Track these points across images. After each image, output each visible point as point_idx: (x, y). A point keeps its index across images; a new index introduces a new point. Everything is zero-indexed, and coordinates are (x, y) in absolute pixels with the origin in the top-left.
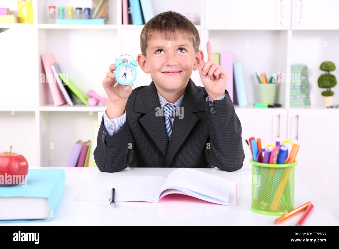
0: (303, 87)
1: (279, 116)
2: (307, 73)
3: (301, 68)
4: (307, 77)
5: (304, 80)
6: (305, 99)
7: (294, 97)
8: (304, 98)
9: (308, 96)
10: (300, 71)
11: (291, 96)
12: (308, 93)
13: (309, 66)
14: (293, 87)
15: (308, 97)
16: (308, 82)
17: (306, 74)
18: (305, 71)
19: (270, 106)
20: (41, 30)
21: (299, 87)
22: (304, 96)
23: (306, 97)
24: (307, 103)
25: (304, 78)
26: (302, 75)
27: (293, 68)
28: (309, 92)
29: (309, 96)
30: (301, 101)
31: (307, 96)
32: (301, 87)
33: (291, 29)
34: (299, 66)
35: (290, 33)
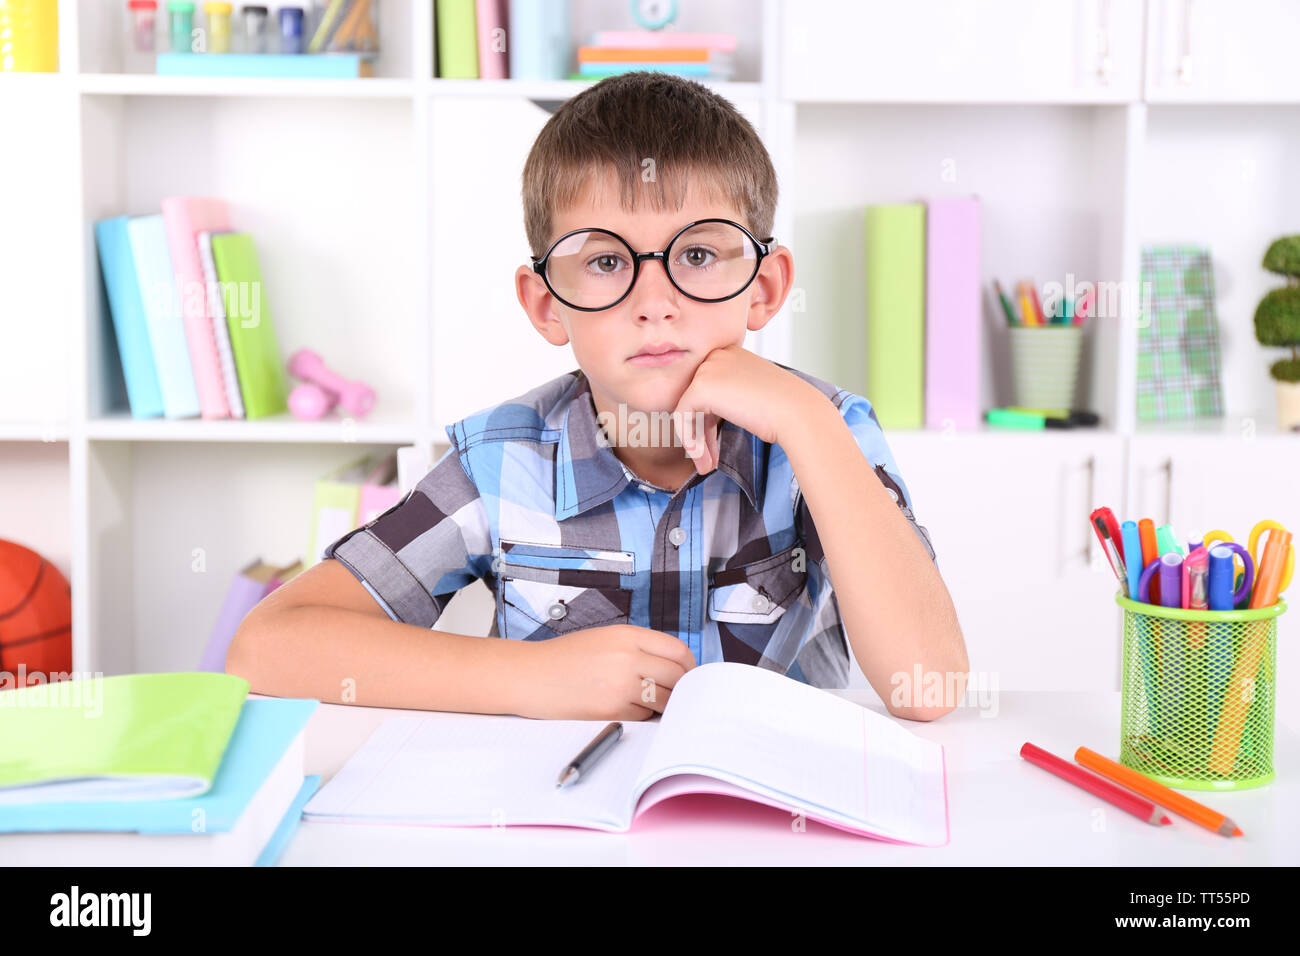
0: (1192, 342)
1: (1090, 465)
2: (1210, 281)
3: (1186, 262)
4: (1209, 299)
5: (1195, 312)
6: (1202, 391)
7: (1152, 384)
8: (1197, 388)
9: (1214, 381)
10: (1179, 276)
11: (1141, 379)
12: (1213, 368)
13: (1219, 254)
14: (1151, 343)
15: (1212, 385)
16: (1214, 321)
17: (1206, 288)
18: (1200, 274)
19: (1052, 424)
20: (92, 99)
21: (1175, 343)
22: (1197, 380)
23: (1205, 382)
24: (1210, 407)
25: (1194, 303)
26: (1186, 293)
27: (1149, 263)
28: (1217, 361)
29: (1217, 377)
30: (1183, 401)
31: (1212, 378)
32: (1186, 345)
33: (1143, 101)
34: (1175, 255)
35: (1137, 118)
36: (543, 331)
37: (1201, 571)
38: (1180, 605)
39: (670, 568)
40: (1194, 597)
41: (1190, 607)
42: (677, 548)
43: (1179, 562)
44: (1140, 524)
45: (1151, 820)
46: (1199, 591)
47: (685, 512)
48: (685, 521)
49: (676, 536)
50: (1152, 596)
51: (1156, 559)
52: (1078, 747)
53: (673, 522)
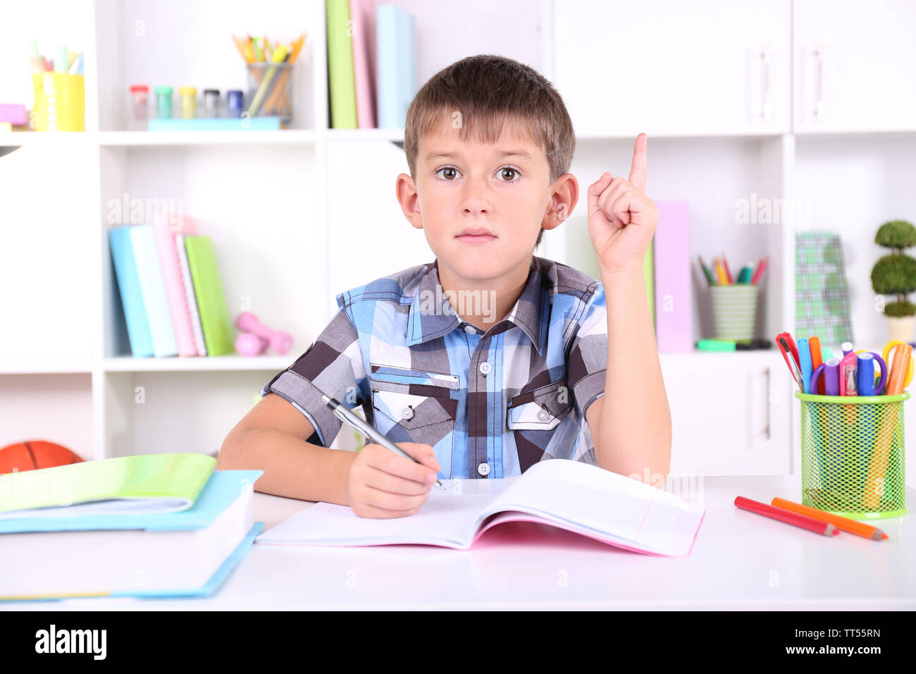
36: (410, 218)
37: (852, 368)
38: (839, 394)
39: (480, 390)
40: (848, 387)
41: (846, 395)
42: (485, 376)
43: (837, 364)
44: (810, 340)
45: (826, 533)
46: (851, 383)
47: (491, 351)
48: (491, 357)
49: (484, 368)
50: (820, 389)
51: (821, 364)
52: (773, 498)
53: (482, 357)
